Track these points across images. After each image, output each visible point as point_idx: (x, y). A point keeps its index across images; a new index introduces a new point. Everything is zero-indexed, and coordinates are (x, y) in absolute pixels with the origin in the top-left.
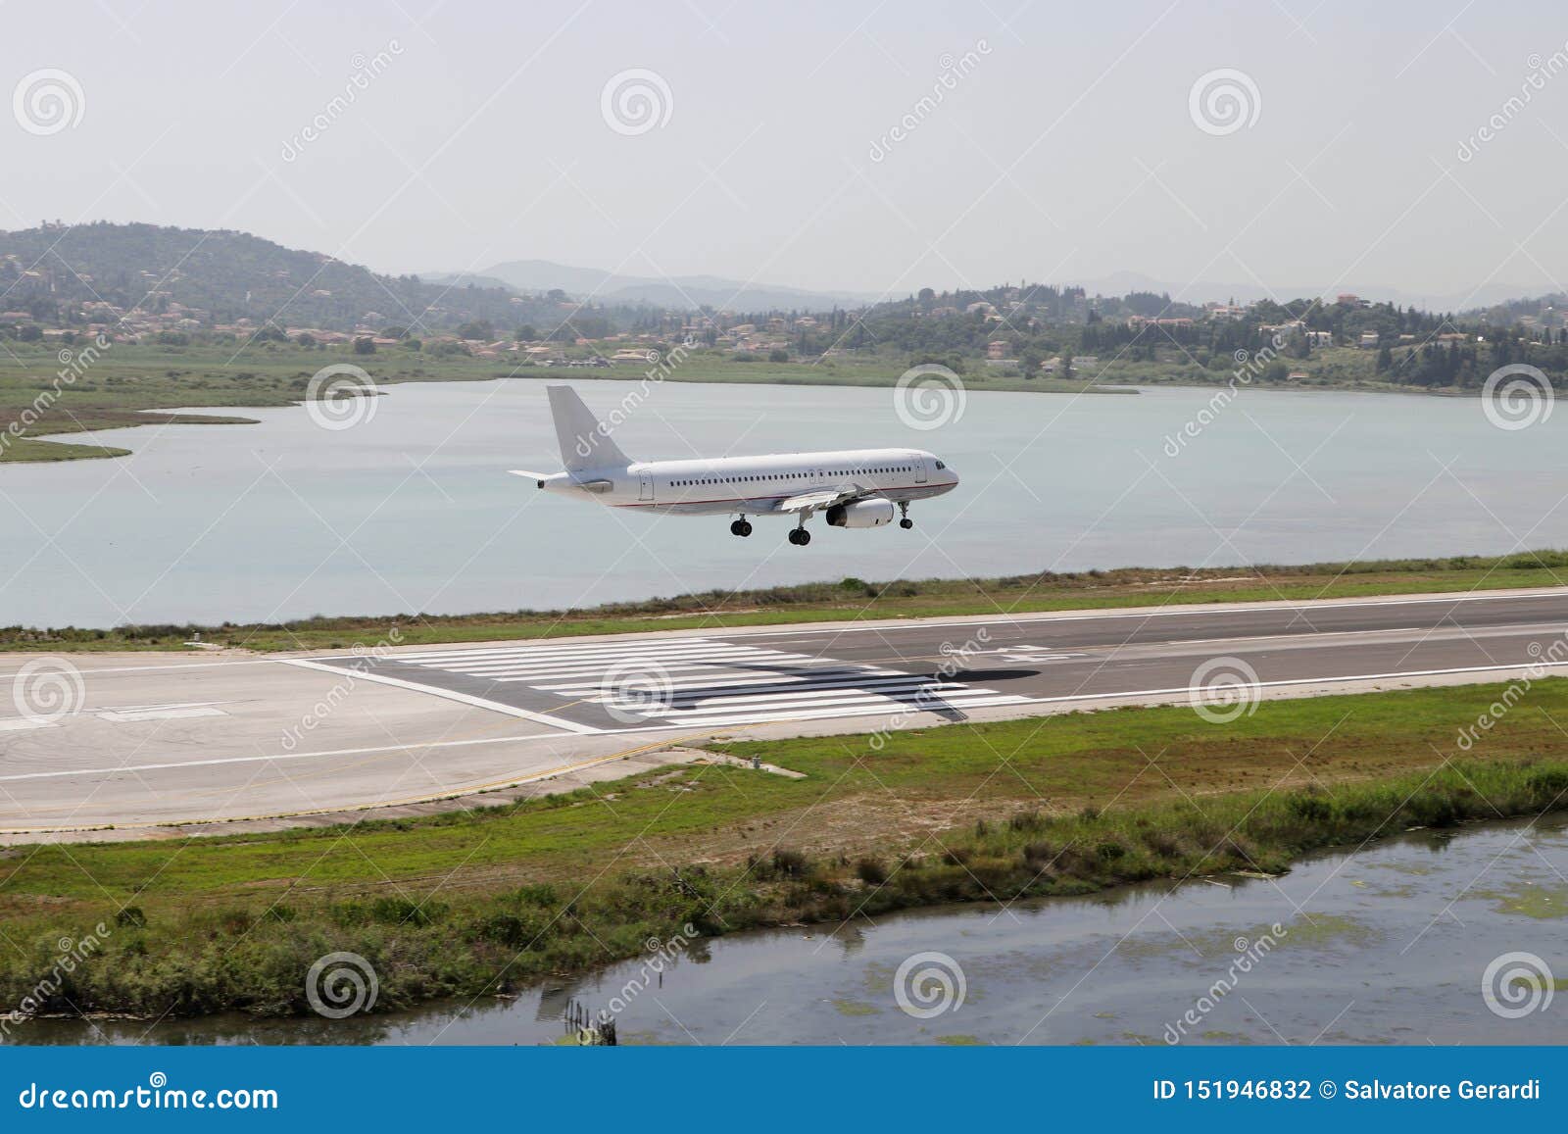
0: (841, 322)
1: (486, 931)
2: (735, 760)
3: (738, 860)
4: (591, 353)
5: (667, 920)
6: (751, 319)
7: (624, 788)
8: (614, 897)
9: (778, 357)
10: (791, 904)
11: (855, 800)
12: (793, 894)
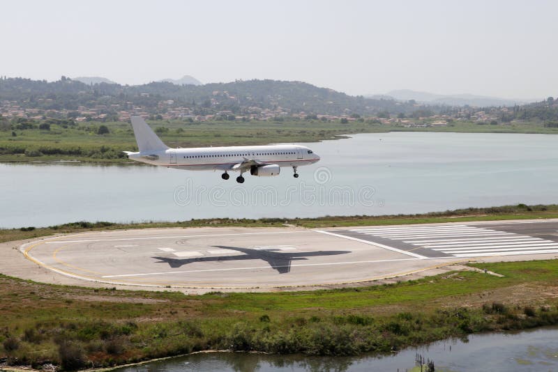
0: (518, 110)
1: (387, 328)
2: (478, 270)
3: (479, 306)
4: (424, 122)
5: (453, 327)
6: (483, 109)
7: (437, 279)
8: (433, 318)
9: (494, 123)
10: (499, 322)
11: (523, 285)
12: (500, 318)
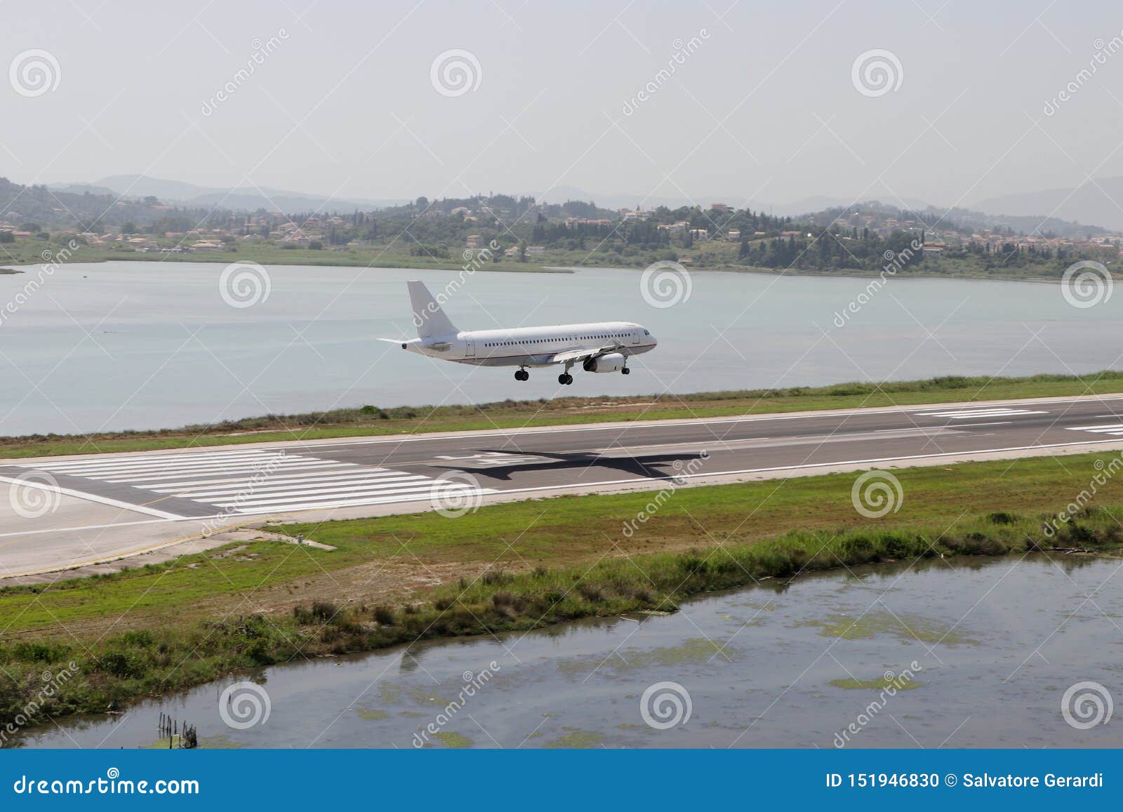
0: (361, 221)
1: (99, 666)
2: (284, 538)
3: (287, 611)
4: (176, 243)
5: (234, 654)
6: (294, 219)
7: (201, 560)
8: (195, 639)
9: (315, 246)
10: (327, 639)
11: (371, 565)
12: (327, 633)
